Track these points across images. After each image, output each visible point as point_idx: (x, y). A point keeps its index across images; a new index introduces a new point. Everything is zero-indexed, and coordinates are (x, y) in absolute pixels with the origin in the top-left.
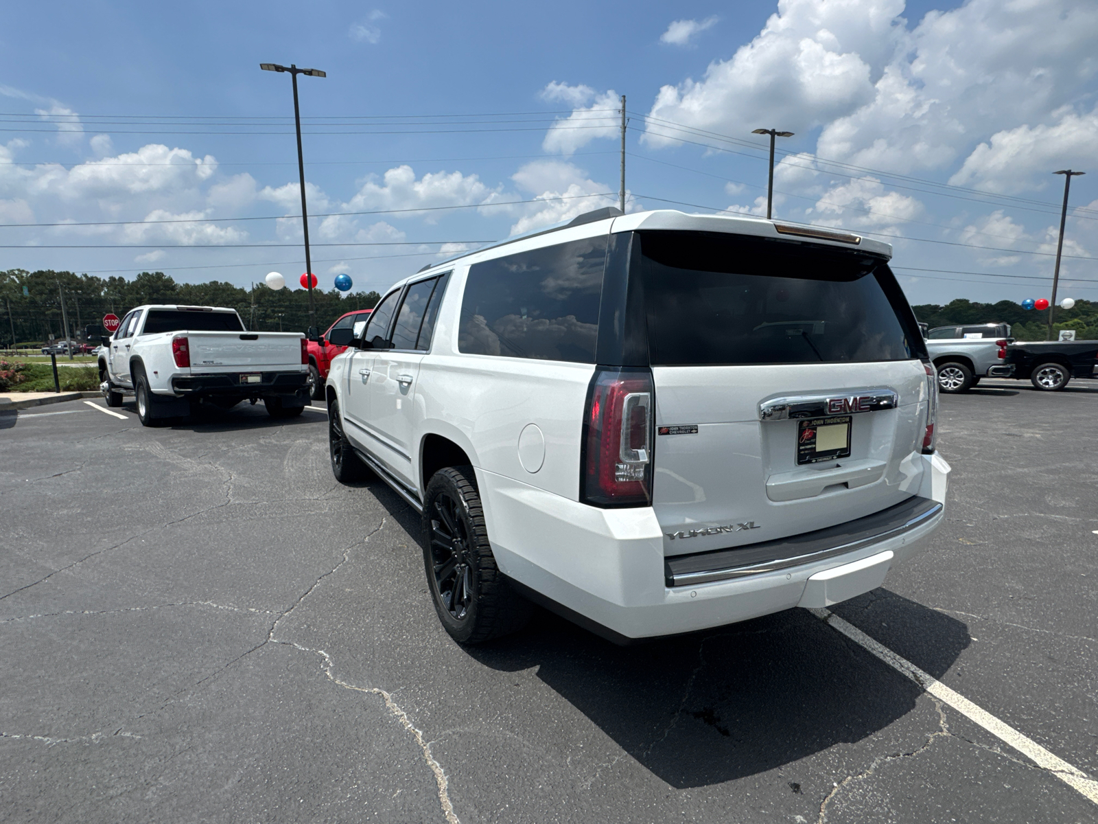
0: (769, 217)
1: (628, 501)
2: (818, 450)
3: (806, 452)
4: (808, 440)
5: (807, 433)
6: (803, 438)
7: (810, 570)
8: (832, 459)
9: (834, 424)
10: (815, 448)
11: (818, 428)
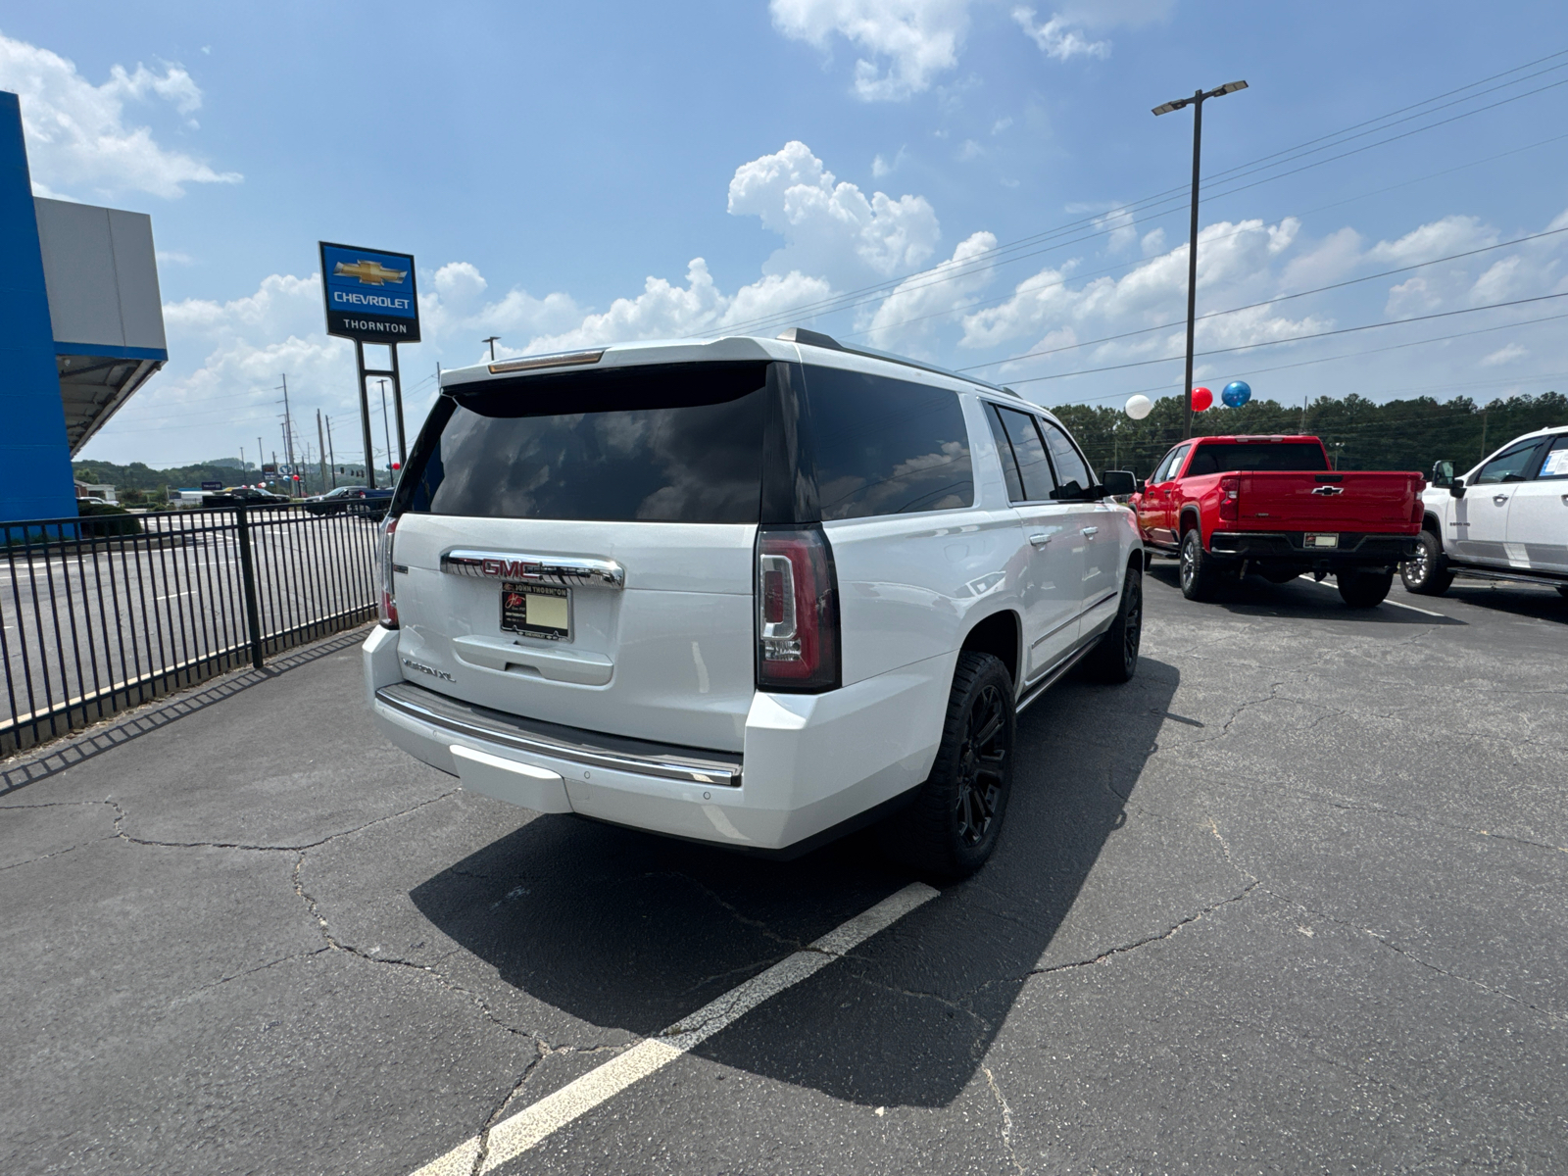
0: (493, 359)
2: (528, 622)
3: (514, 620)
4: (515, 607)
5: (513, 599)
6: (508, 604)
7: (452, 738)
8: (545, 638)
9: (545, 594)
10: (525, 619)
11: (528, 596)
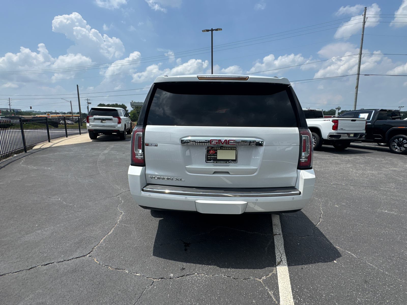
1: (137, 164)
2: (218, 158)
3: (211, 158)
4: (212, 154)
6: (209, 153)
7: (197, 198)
8: (226, 163)
9: (226, 149)
11: (218, 151)
